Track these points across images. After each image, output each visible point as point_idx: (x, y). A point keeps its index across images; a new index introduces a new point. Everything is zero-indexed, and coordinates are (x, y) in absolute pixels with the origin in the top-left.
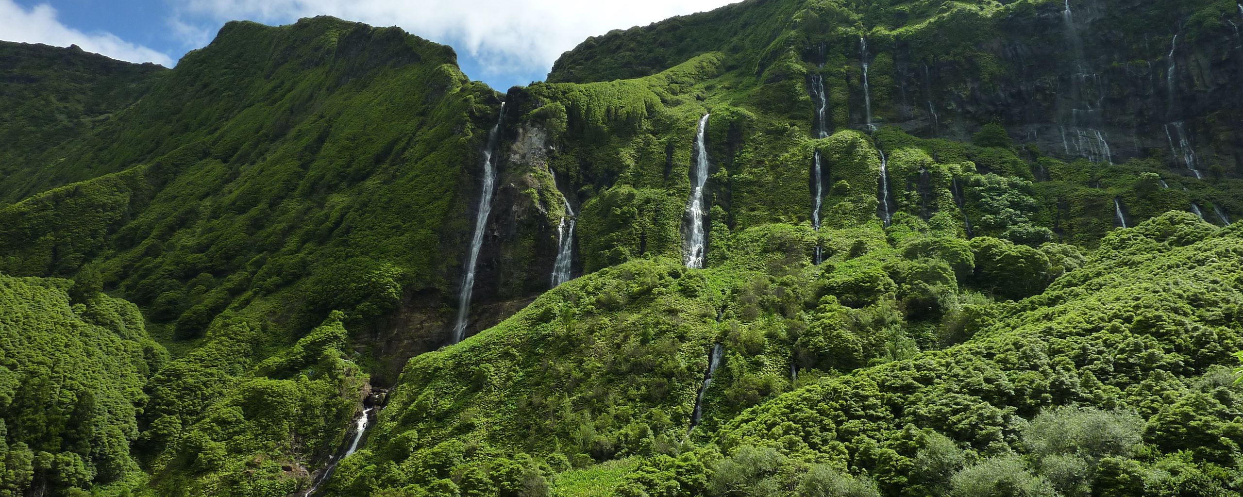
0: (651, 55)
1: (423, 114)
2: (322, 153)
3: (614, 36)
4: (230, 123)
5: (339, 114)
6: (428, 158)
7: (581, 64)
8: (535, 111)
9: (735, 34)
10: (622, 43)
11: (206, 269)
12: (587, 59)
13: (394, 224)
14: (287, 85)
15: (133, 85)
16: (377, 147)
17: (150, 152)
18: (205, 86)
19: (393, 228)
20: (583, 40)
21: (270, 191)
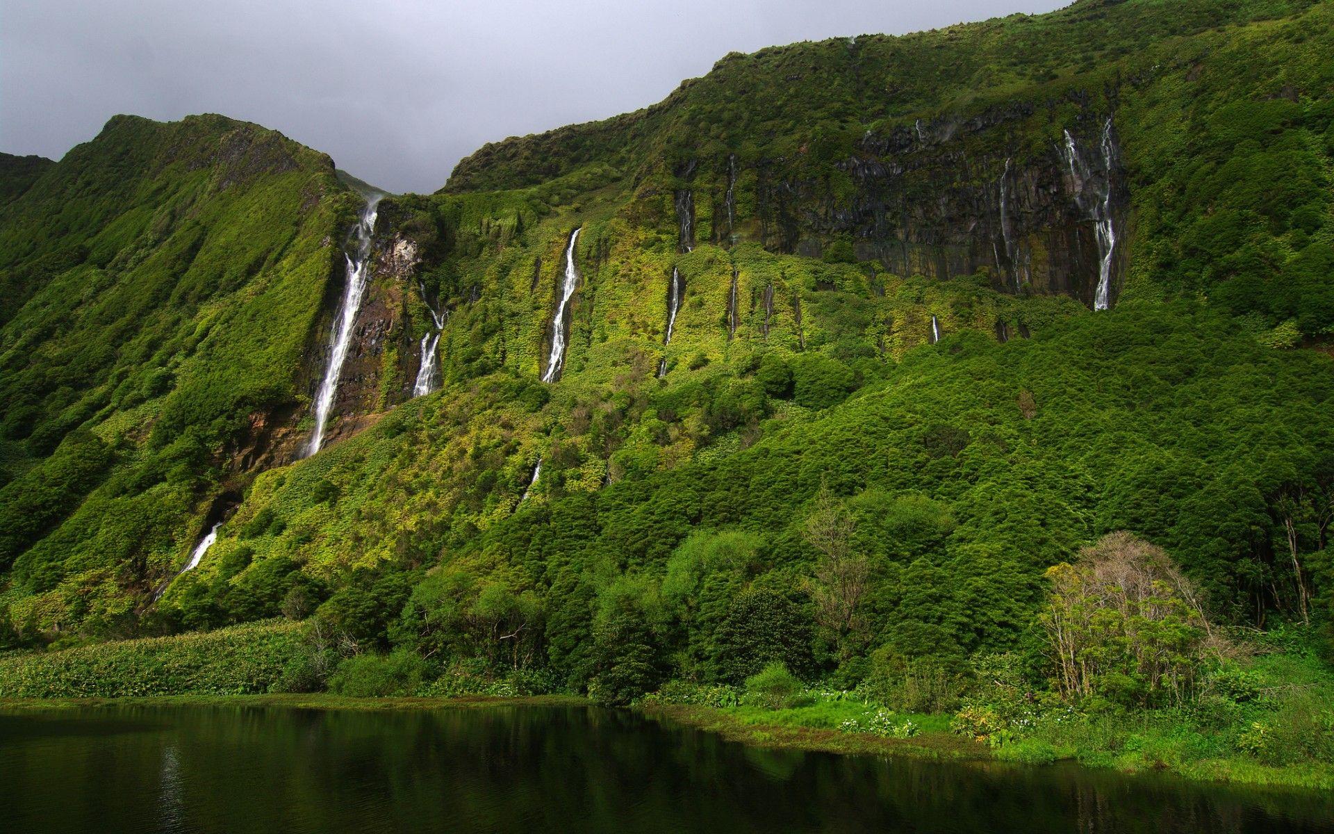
0: (545, 164)
1: (297, 224)
2: (196, 261)
3: (512, 143)
4: (112, 226)
5: (215, 221)
6: (297, 270)
7: (478, 171)
8: (406, 223)
9: (625, 144)
10: (517, 152)
11: (66, 382)
12: (483, 166)
13: (258, 338)
14: (171, 188)
15: (17, 180)
16: (250, 257)
17: (27, 255)
18: (88, 184)
19: (258, 341)
20: (481, 147)
21: (140, 300)
